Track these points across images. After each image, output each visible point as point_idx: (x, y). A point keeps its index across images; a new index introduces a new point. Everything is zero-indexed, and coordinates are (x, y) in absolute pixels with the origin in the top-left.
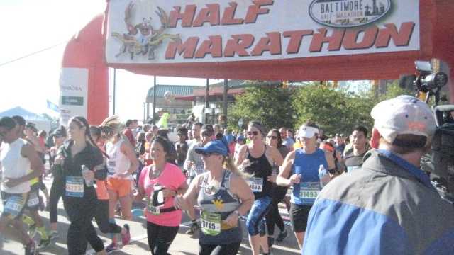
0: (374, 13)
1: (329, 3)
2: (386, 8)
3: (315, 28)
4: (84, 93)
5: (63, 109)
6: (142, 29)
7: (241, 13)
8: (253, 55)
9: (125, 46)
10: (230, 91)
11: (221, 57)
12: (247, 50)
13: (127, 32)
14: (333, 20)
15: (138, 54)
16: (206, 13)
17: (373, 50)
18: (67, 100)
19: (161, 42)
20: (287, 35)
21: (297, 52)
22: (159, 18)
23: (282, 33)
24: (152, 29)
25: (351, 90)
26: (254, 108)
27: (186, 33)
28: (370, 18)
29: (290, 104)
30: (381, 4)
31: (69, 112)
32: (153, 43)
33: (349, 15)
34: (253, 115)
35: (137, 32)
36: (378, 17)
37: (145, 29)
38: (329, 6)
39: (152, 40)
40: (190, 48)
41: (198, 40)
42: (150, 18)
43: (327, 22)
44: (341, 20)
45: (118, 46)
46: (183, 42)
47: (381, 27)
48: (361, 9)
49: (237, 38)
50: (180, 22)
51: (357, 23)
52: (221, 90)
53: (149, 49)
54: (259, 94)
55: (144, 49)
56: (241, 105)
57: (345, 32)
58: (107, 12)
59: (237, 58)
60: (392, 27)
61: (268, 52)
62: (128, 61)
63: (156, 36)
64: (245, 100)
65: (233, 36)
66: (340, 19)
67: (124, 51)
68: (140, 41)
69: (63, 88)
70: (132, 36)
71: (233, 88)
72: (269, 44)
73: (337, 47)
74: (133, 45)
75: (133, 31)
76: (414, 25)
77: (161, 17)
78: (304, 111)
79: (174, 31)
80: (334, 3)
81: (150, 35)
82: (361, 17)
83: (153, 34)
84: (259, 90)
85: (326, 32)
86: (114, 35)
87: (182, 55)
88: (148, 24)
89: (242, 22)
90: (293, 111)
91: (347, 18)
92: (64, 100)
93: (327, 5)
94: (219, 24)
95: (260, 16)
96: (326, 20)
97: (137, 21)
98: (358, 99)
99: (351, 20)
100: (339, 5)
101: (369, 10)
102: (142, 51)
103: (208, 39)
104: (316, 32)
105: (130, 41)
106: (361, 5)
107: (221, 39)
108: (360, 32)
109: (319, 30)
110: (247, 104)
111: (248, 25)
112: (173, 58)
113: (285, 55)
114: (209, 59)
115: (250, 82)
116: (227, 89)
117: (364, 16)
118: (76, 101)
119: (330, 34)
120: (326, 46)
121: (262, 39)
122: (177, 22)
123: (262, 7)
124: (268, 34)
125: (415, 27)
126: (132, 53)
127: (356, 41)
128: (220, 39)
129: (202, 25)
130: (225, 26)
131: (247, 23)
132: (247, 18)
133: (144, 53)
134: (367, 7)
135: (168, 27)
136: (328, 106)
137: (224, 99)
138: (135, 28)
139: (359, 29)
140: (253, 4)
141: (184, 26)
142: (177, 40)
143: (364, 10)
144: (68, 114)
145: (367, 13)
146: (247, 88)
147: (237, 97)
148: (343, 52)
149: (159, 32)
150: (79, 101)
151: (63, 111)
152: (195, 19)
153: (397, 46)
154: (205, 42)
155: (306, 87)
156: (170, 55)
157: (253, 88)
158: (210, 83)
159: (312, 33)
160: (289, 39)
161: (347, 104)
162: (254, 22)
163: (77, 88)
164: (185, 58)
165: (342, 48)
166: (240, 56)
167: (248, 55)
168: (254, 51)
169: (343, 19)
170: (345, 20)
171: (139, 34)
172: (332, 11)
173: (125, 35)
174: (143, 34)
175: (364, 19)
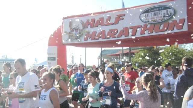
1: (148, 13)
2: (172, 13)
3: (142, 24)
4: (56, 56)
5: (49, 62)
6: (76, 30)
7: (113, 21)
8: (118, 37)
9: (70, 36)
11: (105, 39)
12: (115, 35)
13: (70, 31)
14: (150, 20)
16: (99, 21)
18: (50, 59)
19: (83, 34)
20: (131, 28)
21: (135, 35)
23: (129, 27)
24: (79, 29)
25: (186, 48)
27: (91, 30)
28: (165, 18)
30: (170, 12)
31: (50, 63)
33: (156, 18)
34: (143, 61)
36: (168, 18)
37: (77, 30)
38: (148, 15)
39: (79, 33)
40: (93, 36)
41: (96, 32)
42: (79, 25)
43: (147, 21)
44: (153, 20)
45: (67, 36)
46: (91, 34)
47: (170, 22)
48: (161, 15)
50: (89, 26)
51: (160, 21)
53: (78, 37)
54: (145, 52)
56: (138, 57)
57: (155, 25)
58: (63, 24)
59: (111, 39)
60: (175, 21)
61: (124, 36)
62: (70, 42)
63: (81, 32)
64: (139, 55)
65: (110, 30)
67: (69, 39)
68: (75, 34)
69: (49, 54)
70: (72, 32)
71: (133, 50)
72: (124, 32)
73: (152, 32)
75: (72, 30)
76: (185, 20)
77: (82, 24)
78: (166, 58)
79: (87, 30)
80: (150, 13)
81: (78, 32)
82: (161, 18)
83: (79, 31)
84: (145, 50)
85: (147, 25)
86: (65, 32)
87: (91, 39)
88: (78, 27)
89: (113, 24)
91: (155, 19)
93: (147, 14)
94: (104, 26)
95: (120, 21)
96: (146, 21)
98: (189, 52)
99: (157, 20)
100: (152, 14)
101: (165, 15)
102: (75, 38)
104: (143, 26)
106: (161, 13)
107: (105, 31)
108: (161, 25)
109: (144, 25)
110: (140, 56)
111: (115, 25)
113: (130, 37)
114: (101, 40)
116: (130, 50)
117: (163, 18)
118: (53, 59)
119: (148, 26)
120: (147, 32)
121: (121, 31)
122: (88, 26)
123: (121, 17)
124: (123, 28)
126: (72, 39)
127: (160, 28)
129: (97, 27)
130: (107, 26)
131: (115, 24)
132: (115, 22)
134: (164, 14)
135: (85, 28)
136: (176, 56)
137: (130, 55)
138: (73, 29)
139: (161, 23)
140: (117, 16)
141: (91, 27)
142: (89, 33)
143: (163, 15)
144: (50, 64)
145: (164, 16)
146: (140, 50)
148: (154, 34)
149: (82, 30)
150: (54, 59)
151: (48, 63)
152: (95, 24)
153: (178, 29)
154: (99, 33)
155: (167, 48)
156: (86, 39)
157: (142, 49)
159: (141, 27)
160: (132, 30)
161: (184, 54)
162: (118, 24)
163: (53, 54)
164: (92, 40)
165: (154, 32)
166: (113, 38)
167: (116, 37)
168: (118, 35)
169: (154, 19)
170: (155, 20)
171: (75, 31)
172: (149, 17)
173: (69, 32)
174: (76, 32)
175: (163, 19)
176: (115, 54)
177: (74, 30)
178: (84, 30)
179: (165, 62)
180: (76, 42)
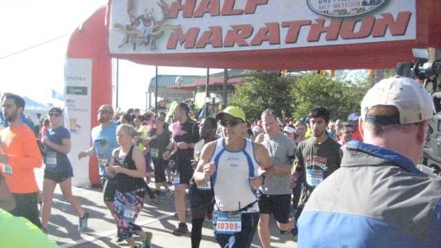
0: (371, 3)
3: (313, 18)
4: (88, 84)
5: (67, 98)
6: (144, 20)
7: (241, 4)
8: (253, 45)
9: (128, 36)
10: (230, 81)
11: (221, 47)
12: (246, 40)
13: (130, 23)
14: (331, 10)
15: (140, 44)
16: (207, 4)
17: (370, 39)
18: (72, 90)
19: (163, 33)
20: (285, 25)
21: (295, 42)
22: (160, 9)
23: (280, 23)
24: (154, 20)
25: (348, 79)
26: (253, 97)
28: (367, 8)
29: (288, 93)
31: (74, 101)
32: (154, 34)
33: (346, 5)
34: (252, 104)
35: (139, 24)
36: (375, 7)
37: (147, 21)
39: (154, 31)
40: (191, 38)
41: (199, 30)
42: (152, 9)
43: (325, 12)
44: (338, 10)
45: (121, 37)
46: (184, 33)
49: (237, 29)
50: (181, 13)
51: (354, 13)
52: (221, 80)
53: (150, 40)
54: (258, 84)
55: (146, 40)
56: (241, 94)
57: (342, 22)
58: (109, 4)
59: (236, 48)
60: (389, 16)
61: (267, 42)
62: (130, 51)
63: (158, 27)
64: (245, 90)
65: (233, 27)
66: (336, 9)
67: (127, 42)
68: (143, 31)
69: (68, 78)
70: (134, 26)
72: (268, 34)
73: (335, 37)
74: (135, 35)
75: (136, 22)
76: (410, 14)
77: (163, 8)
78: (302, 100)
79: (175, 22)
81: (152, 26)
83: (155, 25)
84: (258, 80)
85: (324, 21)
86: (117, 26)
87: (184, 45)
88: (150, 15)
89: (241, 13)
90: (291, 99)
91: (343, 8)
92: (69, 90)
94: (219, 15)
95: (258, 7)
96: (323, 10)
97: (140, 12)
98: (354, 88)
99: (349, 9)
102: (144, 42)
103: (208, 30)
104: (314, 22)
105: (133, 32)
108: (356, 22)
109: (316, 20)
110: (246, 92)
112: (175, 48)
113: (283, 45)
114: (209, 49)
115: (249, 71)
116: (227, 78)
117: (361, 6)
118: (80, 91)
119: (327, 24)
120: (323, 35)
121: (261, 30)
122: (178, 13)
124: (266, 24)
125: (412, 16)
126: (135, 44)
127: (353, 30)
128: (220, 29)
129: (202, 16)
130: (226, 17)
131: (246, 14)
132: (246, 9)
133: (146, 44)
135: (170, 18)
136: (326, 94)
137: (224, 89)
138: (138, 19)
139: (356, 19)
141: (185, 17)
142: (179, 30)
144: (72, 104)
145: (365, 3)
146: (246, 78)
147: (236, 86)
148: (340, 41)
149: (161, 23)
150: (83, 91)
151: (68, 101)
152: (195, 9)
153: (394, 35)
154: (206, 33)
155: (304, 77)
156: (171, 45)
157: (252, 77)
158: (210, 73)
159: (310, 23)
160: (287, 29)
161: (344, 93)
162: (253, 13)
163: (81, 78)
164: (186, 48)
165: (340, 38)
166: (240, 46)
167: (248, 45)
168: (253, 41)
169: (340, 9)
170: (343, 10)
171: (142, 24)
172: (329, 2)
173: (127, 26)
174: (145, 25)
175: (361, 9)
176: (186, 86)
177: (140, 20)
178: (165, 23)
179: (300, 107)
180: (144, 51)
